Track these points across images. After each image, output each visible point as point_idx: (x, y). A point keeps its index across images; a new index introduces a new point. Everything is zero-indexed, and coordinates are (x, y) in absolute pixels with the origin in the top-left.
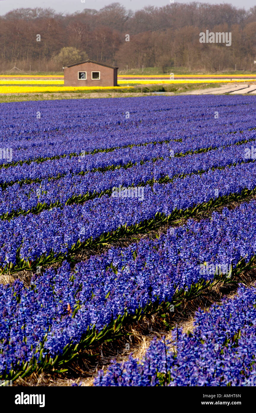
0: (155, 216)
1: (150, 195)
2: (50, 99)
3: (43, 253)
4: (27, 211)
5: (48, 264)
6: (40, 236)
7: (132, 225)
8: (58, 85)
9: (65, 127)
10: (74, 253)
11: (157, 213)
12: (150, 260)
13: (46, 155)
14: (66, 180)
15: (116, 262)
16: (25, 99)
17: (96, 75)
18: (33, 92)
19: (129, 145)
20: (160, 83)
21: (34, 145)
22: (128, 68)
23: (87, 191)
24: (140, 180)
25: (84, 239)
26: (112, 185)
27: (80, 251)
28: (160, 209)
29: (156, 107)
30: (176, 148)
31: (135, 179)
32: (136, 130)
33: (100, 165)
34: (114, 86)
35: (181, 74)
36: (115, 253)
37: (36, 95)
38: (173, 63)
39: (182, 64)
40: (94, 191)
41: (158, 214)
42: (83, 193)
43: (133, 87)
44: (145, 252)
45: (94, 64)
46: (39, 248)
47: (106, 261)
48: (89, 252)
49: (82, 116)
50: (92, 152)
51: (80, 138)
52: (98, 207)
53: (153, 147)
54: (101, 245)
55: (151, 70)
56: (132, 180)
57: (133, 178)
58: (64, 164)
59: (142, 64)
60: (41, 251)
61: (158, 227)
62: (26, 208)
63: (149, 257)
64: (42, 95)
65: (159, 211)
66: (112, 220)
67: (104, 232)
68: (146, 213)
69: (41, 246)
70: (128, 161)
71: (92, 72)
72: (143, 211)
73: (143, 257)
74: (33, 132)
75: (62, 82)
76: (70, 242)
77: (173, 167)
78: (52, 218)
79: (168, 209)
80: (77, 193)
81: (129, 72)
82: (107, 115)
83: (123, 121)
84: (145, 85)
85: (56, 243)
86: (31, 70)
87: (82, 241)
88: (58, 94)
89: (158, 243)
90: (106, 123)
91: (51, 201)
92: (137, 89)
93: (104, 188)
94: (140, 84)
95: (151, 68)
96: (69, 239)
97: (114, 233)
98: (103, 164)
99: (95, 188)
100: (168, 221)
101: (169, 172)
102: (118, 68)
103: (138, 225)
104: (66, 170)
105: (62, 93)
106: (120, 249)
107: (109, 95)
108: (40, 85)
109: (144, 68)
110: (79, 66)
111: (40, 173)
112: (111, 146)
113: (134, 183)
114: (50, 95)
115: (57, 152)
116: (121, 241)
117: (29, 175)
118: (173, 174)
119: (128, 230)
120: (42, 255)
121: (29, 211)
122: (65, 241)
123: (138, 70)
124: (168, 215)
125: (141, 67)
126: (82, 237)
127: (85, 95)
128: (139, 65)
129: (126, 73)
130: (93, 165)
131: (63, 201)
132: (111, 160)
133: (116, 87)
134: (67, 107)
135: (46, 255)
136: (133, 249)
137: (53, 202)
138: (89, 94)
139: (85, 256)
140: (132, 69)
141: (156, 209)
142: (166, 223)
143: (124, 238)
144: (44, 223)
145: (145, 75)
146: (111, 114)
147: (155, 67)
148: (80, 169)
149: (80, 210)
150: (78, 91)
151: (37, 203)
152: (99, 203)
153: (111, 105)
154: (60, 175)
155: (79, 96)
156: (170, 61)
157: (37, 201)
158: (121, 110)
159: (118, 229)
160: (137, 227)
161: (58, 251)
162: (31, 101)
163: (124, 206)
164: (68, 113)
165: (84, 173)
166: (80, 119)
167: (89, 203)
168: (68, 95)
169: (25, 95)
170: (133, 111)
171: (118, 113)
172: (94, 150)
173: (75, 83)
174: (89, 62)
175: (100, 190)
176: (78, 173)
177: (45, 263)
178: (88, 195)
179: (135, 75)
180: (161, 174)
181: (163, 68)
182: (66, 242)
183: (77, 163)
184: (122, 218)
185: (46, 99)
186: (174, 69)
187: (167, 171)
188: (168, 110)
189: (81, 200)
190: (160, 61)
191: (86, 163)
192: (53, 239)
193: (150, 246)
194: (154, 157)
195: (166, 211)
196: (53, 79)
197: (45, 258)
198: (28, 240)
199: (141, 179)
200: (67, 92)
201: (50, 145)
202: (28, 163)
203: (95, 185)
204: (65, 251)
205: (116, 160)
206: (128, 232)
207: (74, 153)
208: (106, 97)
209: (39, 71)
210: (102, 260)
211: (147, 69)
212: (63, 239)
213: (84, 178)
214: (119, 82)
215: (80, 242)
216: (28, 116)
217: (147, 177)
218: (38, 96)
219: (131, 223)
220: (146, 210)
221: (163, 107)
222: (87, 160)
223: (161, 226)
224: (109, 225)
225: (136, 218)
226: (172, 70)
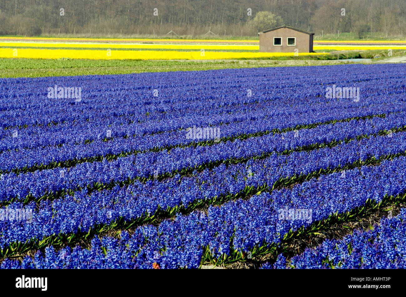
0: (366, 203)
1: (360, 180)
2: (246, 66)
3: (256, 244)
4: (235, 194)
5: (261, 255)
6: (252, 225)
7: (343, 212)
8: (253, 50)
9: (265, 99)
10: (286, 243)
11: (367, 200)
12: (367, 255)
13: (249, 131)
14: (271, 160)
15: (332, 257)
16: (221, 67)
17: (291, 41)
18: (229, 59)
19: (331, 120)
20: (357, 50)
21: (235, 120)
22: (324, 33)
23: (294, 173)
24: (346, 161)
25: (295, 228)
26: (319, 166)
27: (293, 240)
28: (370, 196)
29: (355, 77)
30: (380, 125)
31: (342, 160)
32: (337, 104)
33: (304, 143)
34: (310, 52)
35: (377, 39)
36: (330, 246)
37: (232, 62)
38: (369, 29)
39: (379, 30)
40: (301, 173)
41: (369, 201)
42: (290, 175)
43: (329, 54)
44: (360, 245)
45: (290, 30)
46: (252, 239)
47: (321, 255)
48: (301, 242)
49: (281, 87)
50: (294, 128)
51: (281, 112)
52: (307, 191)
53: (356, 123)
54: (313, 235)
55: (347, 35)
56: (338, 161)
57: (340, 159)
58: (267, 142)
59: (338, 29)
60: (255, 242)
61: (369, 215)
62: (234, 191)
63: (366, 252)
64: (237, 63)
65: (370, 198)
66: (324, 208)
67: (316, 220)
68: (357, 200)
69: (254, 236)
70: (332, 139)
71: (288, 38)
72: (354, 198)
73: (358, 251)
74: (233, 104)
75: (257, 47)
76: (282, 233)
77: (378, 146)
78: (262, 204)
79: (379, 195)
80: (284, 175)
81: (324, 37)
82: (306, 86)
83: (323, 92)
84: (341, 51)
85: (269, 233)
86: (226, 35)
87: (294, 230)
88: (254, 61)
89: (372, 235)
90: (305, 95)
91: (259, 184)
92: (333, 56)
93: (311, 170)
94: (336, 50)
95: (347, 33)
96: (281, 229)
97: (325, 221)
98: (308, 142)
99: (302, 170)
100: (378, 208)
101: (375, 153)
102: (314, 34)
103: (349, 212)
104: (270, 149)
105: (258, 60)
106: (335, 241)
107: (306, 62)
108: (234, 51)
109: (339, 33)
110: (275, 31)
111: (245, 152)
112: (313, 122)
113: (341, 165)
114: (246, 62)
115: (260, 128)
116: (332, 230)
117: (234, 154)
118: (380, 155)
119: (339, 218)
120: (255, 245)
121: (237, 194)
122: (277, 230)
123: (333, 35)
124: (379, 202)
125: (337, 32)
126: (294, 226)
127: (281, 62)
128: (335, 31)
129: (322, 39)
130: (297, 143)
131: (270, 184)
132: (315, 137)
133: (312, 54)
134: (265, 76)
135: (259, 245)
136: (347, 241)
137: (260, 185)
138: (285, 61)
139: (297, 246)
140: (328, 35)
141: (367, 195)
142: (377, 210)
143: (335, 226)
144: (255, 209)
145: (340, 40)
146: (310, 84)
147: (351, 32)
148: (284, 147)
149: (289, 196)
150: (274, 58)
151: (244, 186)
152: (308, 188)
153: (309, 75)
154: (264, 154)
155: (276, 63)
156: (366, 26)
157: (244, 184)
158: (319, 80)
159: (328, 217)
160: (348, 214)
161: (271, 242)
162: (228, 69)
163: (334, 191)
164: (266, 83)
165: (288, 151)
166: (279, 91)
167: (298, 188)
168: (264, 62)
169: (221, 62)
170: (332, 82)
171: (316, 84)
172: (296, 126)
173: (270, 49)
174: (285, 27)
175: (307, 171)
176: (283, 151)
177: (258, 254)
178: (295, 177)
179: (330, 40)
180: (368, 155)
181: (359, 33)
182: (278, 232)
183: (281, 141)
184: (333, 206)
185: (243, 67)
186: (371, 34)
187: (373, 151)
188: (367, 80)
189: (288, 182)
190: (356, 26)
191: (290, 141)
192: (266, 229)
193: (365, 238)
194: (358, 134)
195: (377, 197)
196: (248, 44)
197: (258, 248)
198: (240, 230)
199: (348, 160)
200: (263, 59)
201: (251, 119)
202: (232, 140)
203: (301, 166)
204: (278, 242)
205: (320, 138)
206: (339, 220)
207: (276, 129)
208: (302, 65)
209: (234, 36)
210: (318, 254)
211: (343, 34)
212: (275, 228)
213: (290, 158)
214: (315, 47)
215: (291, 231)
216: (226, 86)
217: (354, 158)
218: (234, 63)
219: (342, 211)
220: (357, 197)
221: (361, 77)
222: (291, 138)
223: (372, 214)
224: (320, 214)
225: (347, 205)
226: (368, 36)
